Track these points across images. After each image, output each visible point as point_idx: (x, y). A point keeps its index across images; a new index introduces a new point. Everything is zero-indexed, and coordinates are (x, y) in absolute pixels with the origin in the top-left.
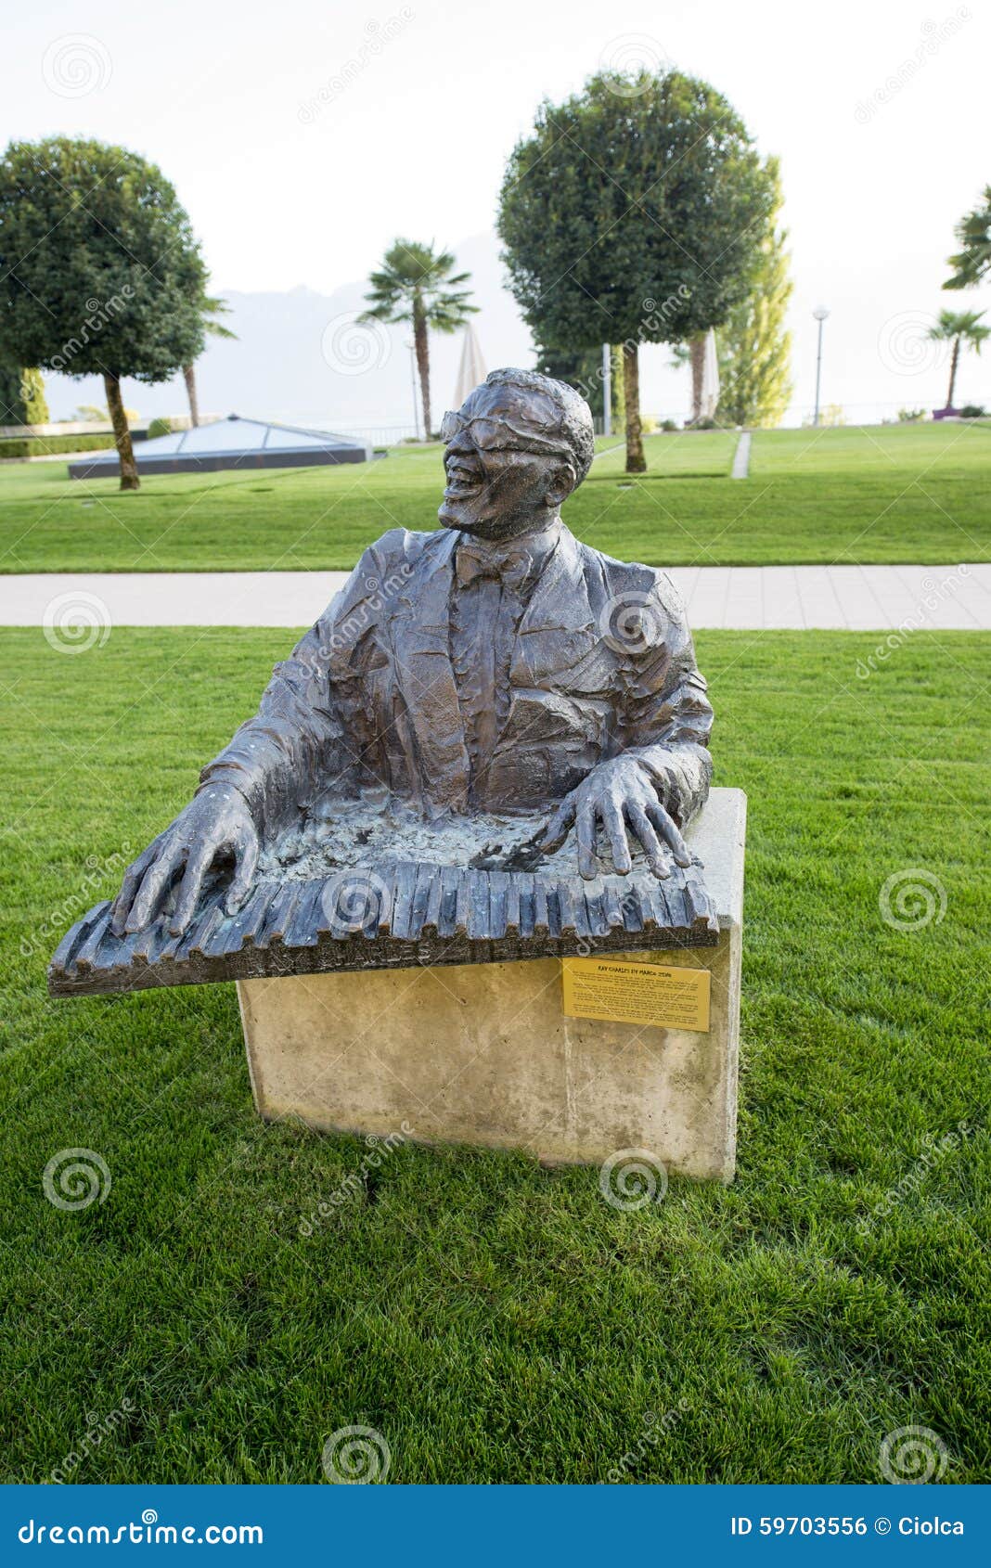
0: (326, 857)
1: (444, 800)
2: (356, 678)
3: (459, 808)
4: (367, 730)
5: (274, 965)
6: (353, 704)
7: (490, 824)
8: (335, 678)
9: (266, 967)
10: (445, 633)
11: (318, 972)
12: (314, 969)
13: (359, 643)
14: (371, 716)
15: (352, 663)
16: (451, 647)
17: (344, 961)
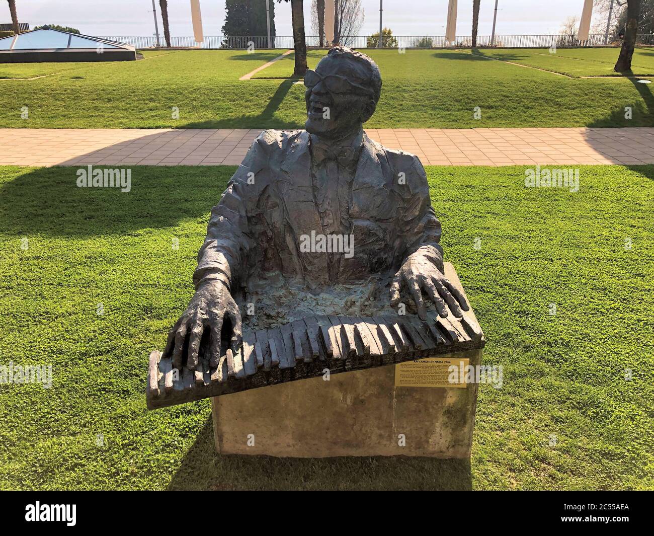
0: (265, 314)
1: (317, 278)
2: (259, 214)
3: (325, 282)
4: (267, 242)
5: (272, 379)
6: (259, 228)
7: (342, 290)
8: (249, 215)
9: (268, 381)
10: (310, 190)
11: (295, 380)
12: (293, 379)
13: (261, 195)
14: (270, 234)
15: (258, 206)
16: (315, 197)
17: (308, 373)
